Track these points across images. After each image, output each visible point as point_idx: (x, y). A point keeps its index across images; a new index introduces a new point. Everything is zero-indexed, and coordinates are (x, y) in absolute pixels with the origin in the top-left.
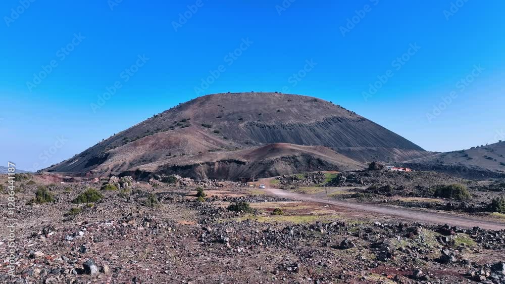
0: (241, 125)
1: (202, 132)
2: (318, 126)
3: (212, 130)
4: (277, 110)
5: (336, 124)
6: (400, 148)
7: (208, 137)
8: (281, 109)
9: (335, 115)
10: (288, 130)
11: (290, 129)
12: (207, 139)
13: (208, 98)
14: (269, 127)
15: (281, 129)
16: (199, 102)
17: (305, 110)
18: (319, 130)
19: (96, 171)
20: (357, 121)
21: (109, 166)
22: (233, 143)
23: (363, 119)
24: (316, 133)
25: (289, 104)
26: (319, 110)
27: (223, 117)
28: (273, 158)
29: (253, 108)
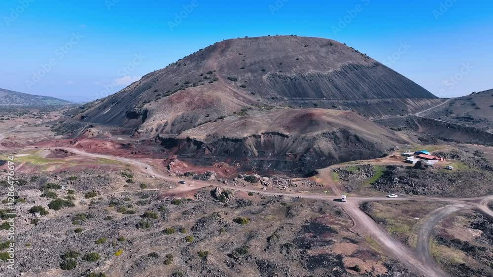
0: (265, 77)
1: (230, 87)
2: (336, 75)
3: (239, 84)
4: (296, 58)
5: (352, 72)
6: (412, 97)
7: (236, 93)
8: (300, 57)
9: (351, 62)
10: (308, 81)
11: (311, 81)
12: (237, 96)
13: (227, 44)
14: (290, 78)
15: (302, 81)
16: (219, 50)
17: (322, 57)
18: (338, 81)
19: (142, 131)
20: (371, 68)
21: (153, 126)
22: (260, 98)
23: (377, 64)
24: (334, 84)
25: (306, 49)
26: (335, 56)
27: (246, 68)
28: (315, 134)
29: (272, 57)
